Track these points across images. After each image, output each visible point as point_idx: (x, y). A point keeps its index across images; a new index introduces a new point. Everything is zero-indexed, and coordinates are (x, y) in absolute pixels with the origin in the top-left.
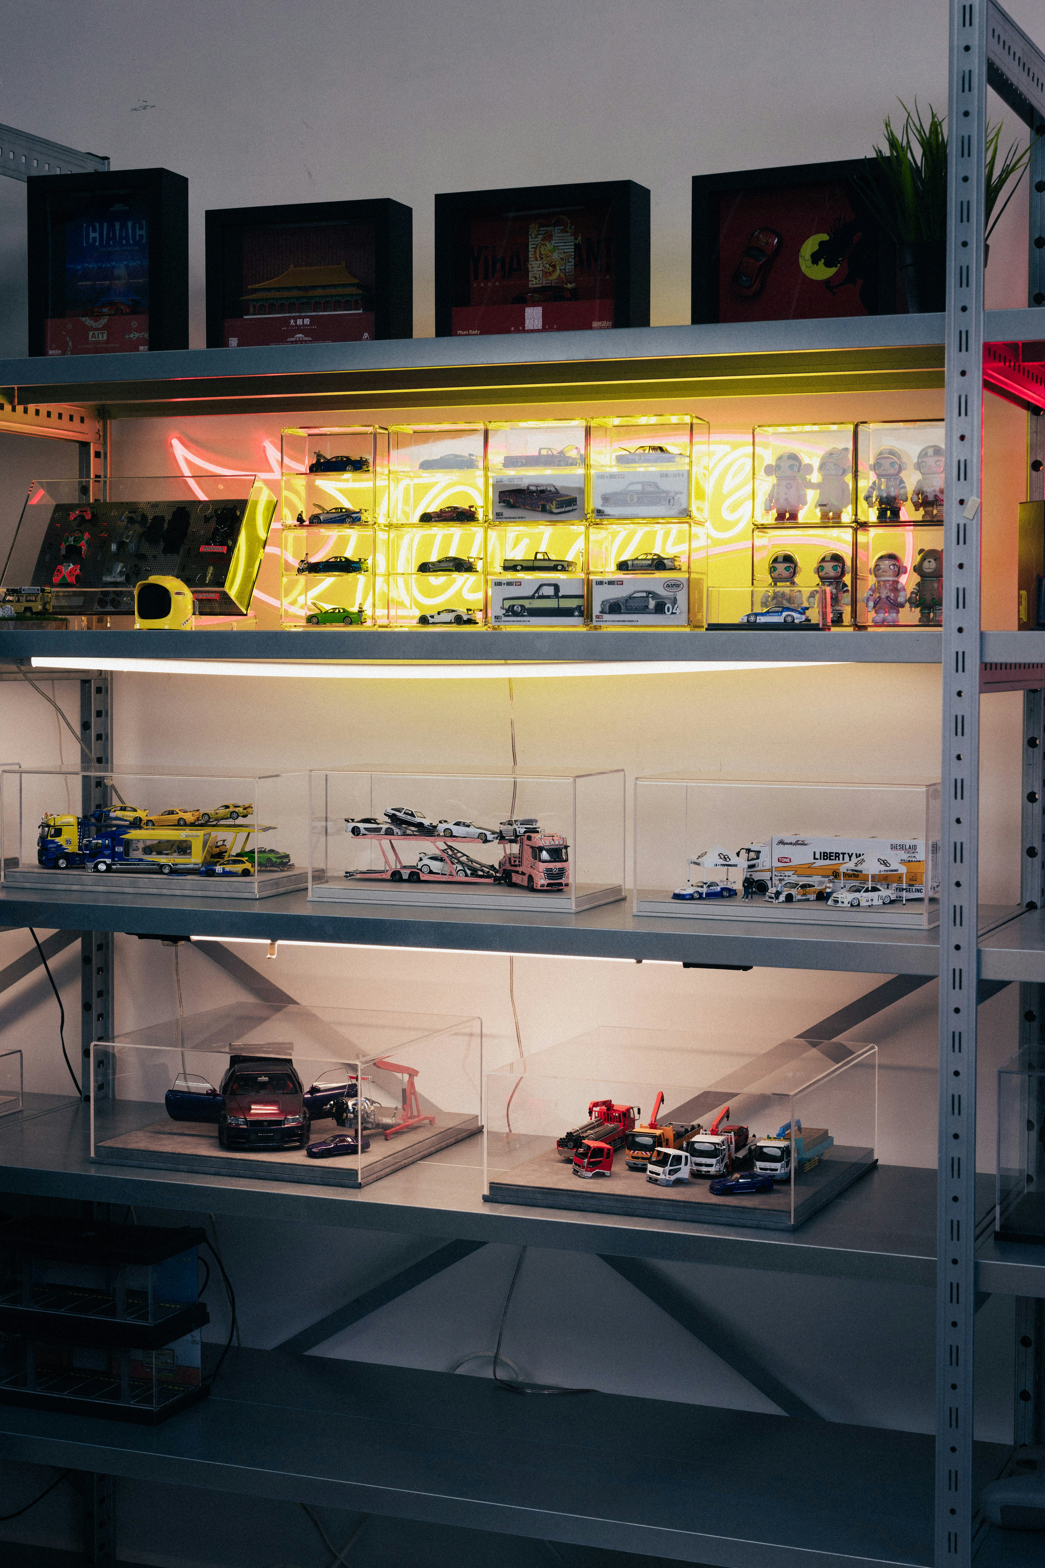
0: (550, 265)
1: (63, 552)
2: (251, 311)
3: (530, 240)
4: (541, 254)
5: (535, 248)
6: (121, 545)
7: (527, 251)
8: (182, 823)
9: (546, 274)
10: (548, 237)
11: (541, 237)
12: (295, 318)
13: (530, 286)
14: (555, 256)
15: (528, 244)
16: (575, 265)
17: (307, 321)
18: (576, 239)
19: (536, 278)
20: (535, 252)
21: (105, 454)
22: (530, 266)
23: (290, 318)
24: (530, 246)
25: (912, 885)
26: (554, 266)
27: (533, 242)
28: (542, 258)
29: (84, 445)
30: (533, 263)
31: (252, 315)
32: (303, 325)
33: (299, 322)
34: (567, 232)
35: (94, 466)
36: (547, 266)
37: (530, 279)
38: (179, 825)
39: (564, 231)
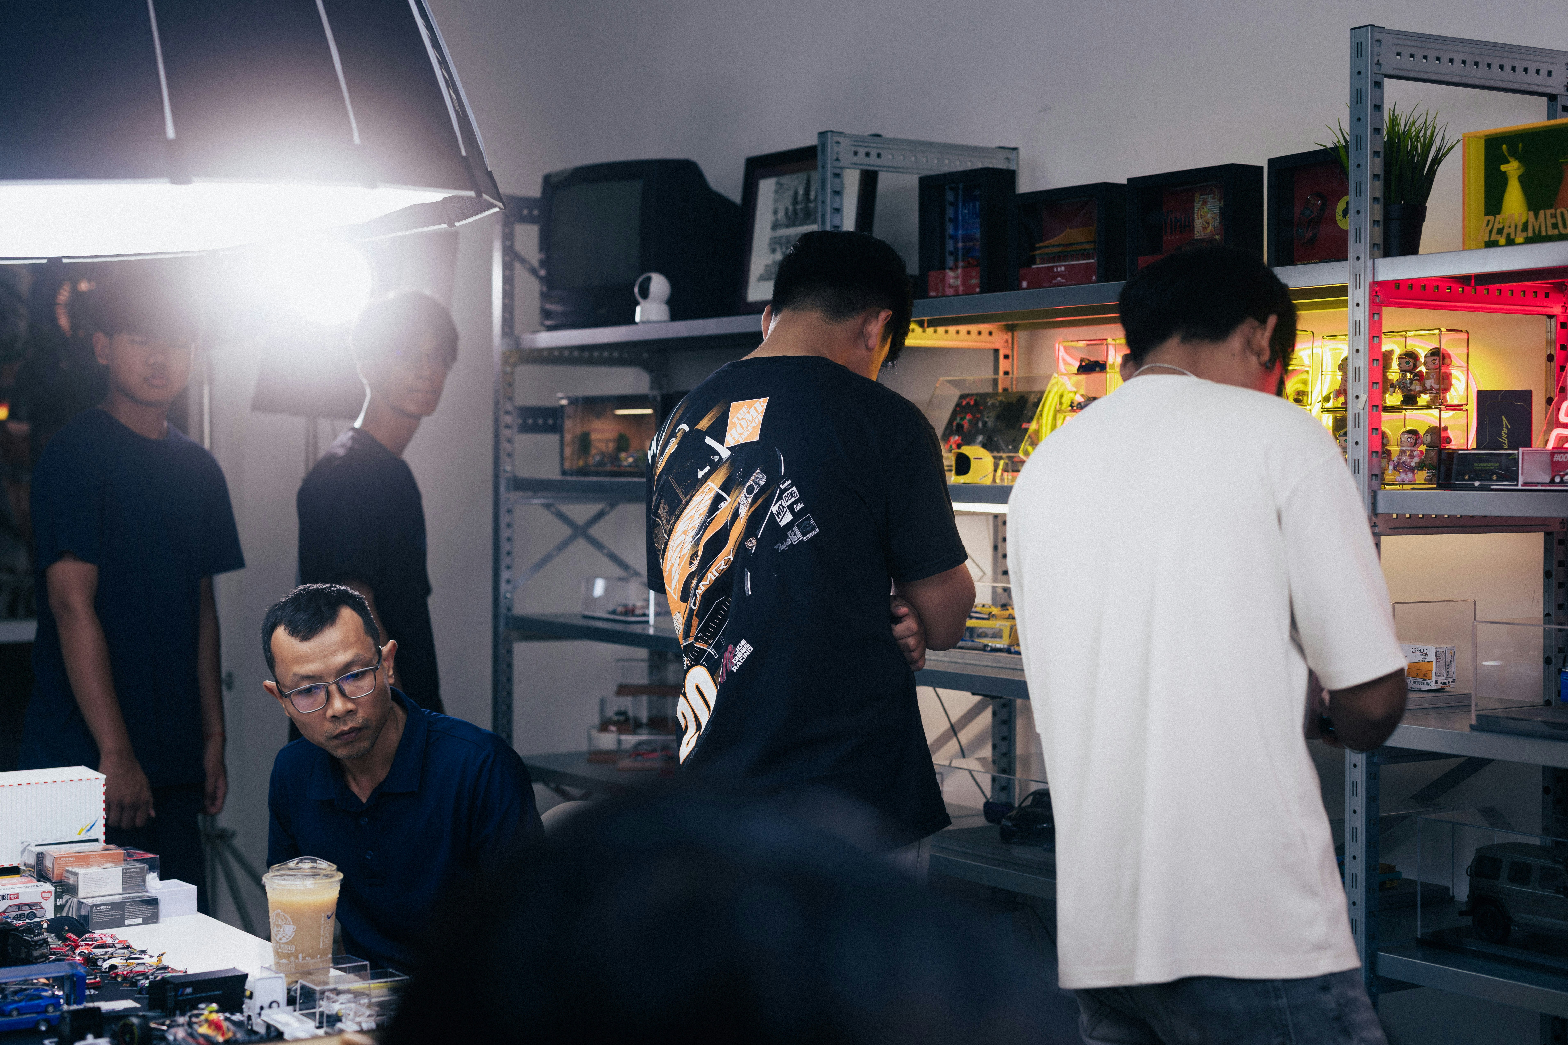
0: (1206, 223)
1: (954, 428)
2: (1038, 262)
3: (1195, 205)
4: (1201, 215)
5: (1198, 211)
6: (985, 423)
7: (1193, 213)
8: (1011, 617)
9: (1204, 228)
10: (1205, 203)
11: (1201, 203)
12: (1057, 267)
13: (1195, 238)
14: (1209, 216)
15: (1194, 208)
16: (1220, 222)
17: (1063, 269)
18: (1220, 203)
19: (1198, 232)
20: (1198, 213)
21: (1013, 356)
22: (1195, 224)
23: (1054, 266)
24: (1195, 209)
25: (1425, 680)
26: (1208, 223)
27: (1197, 206)
28: (1202, 218)
29: (996, 351)
30: (1197, 221)
31: (1038, 264)
32: (1061, 271)
33: (1059, 269)
34: (1215, 198)
35: (1003, 365)
36: (1205, 223)
37: (1196, 233)
38: (1009, 618)
39: (1214, 198)
